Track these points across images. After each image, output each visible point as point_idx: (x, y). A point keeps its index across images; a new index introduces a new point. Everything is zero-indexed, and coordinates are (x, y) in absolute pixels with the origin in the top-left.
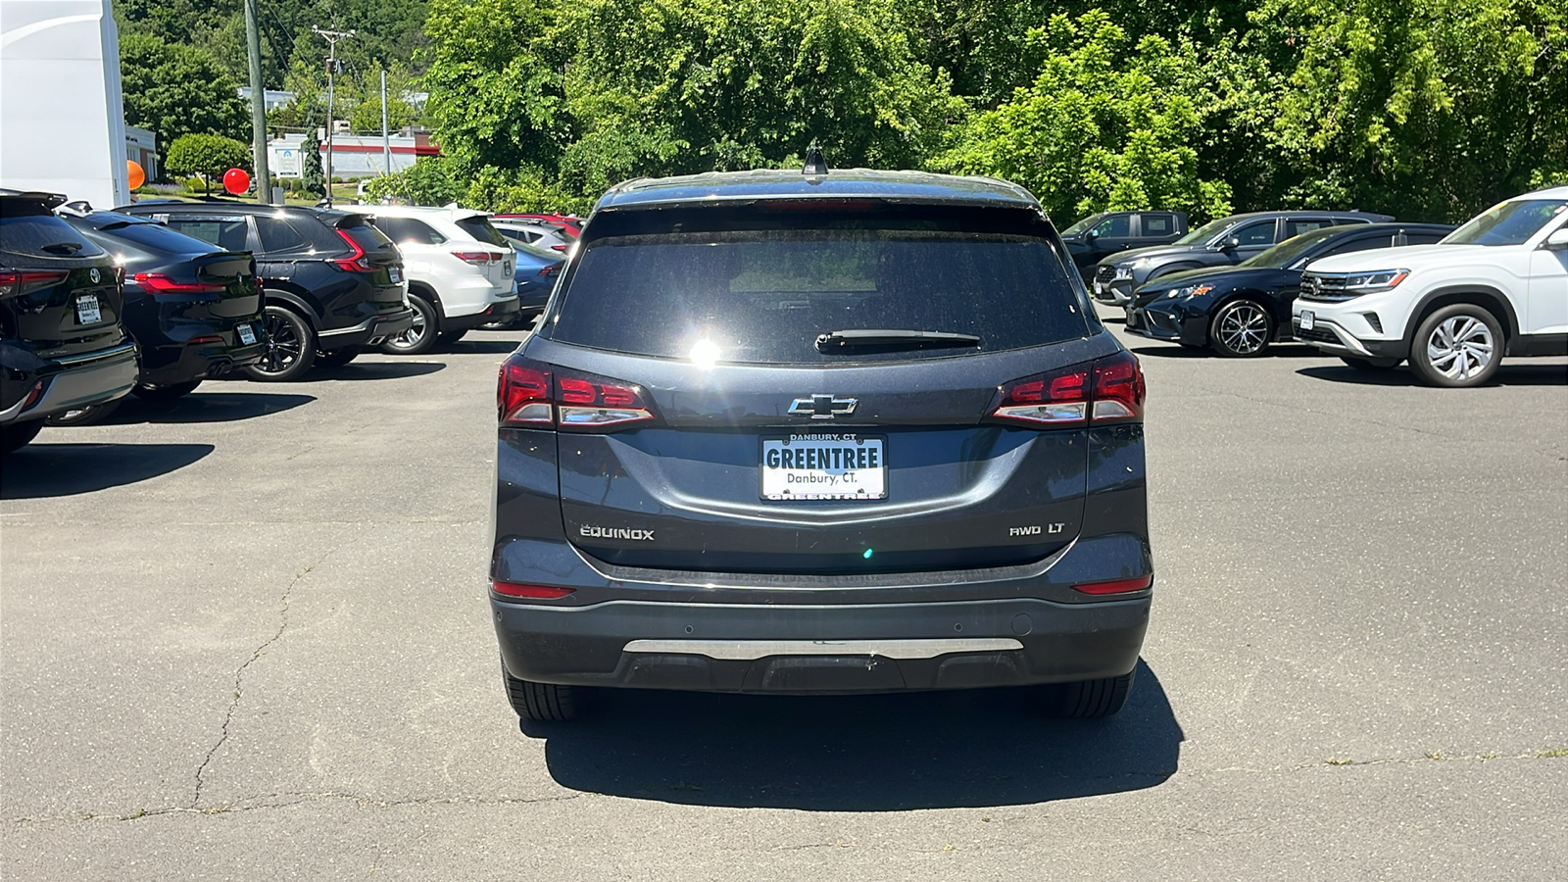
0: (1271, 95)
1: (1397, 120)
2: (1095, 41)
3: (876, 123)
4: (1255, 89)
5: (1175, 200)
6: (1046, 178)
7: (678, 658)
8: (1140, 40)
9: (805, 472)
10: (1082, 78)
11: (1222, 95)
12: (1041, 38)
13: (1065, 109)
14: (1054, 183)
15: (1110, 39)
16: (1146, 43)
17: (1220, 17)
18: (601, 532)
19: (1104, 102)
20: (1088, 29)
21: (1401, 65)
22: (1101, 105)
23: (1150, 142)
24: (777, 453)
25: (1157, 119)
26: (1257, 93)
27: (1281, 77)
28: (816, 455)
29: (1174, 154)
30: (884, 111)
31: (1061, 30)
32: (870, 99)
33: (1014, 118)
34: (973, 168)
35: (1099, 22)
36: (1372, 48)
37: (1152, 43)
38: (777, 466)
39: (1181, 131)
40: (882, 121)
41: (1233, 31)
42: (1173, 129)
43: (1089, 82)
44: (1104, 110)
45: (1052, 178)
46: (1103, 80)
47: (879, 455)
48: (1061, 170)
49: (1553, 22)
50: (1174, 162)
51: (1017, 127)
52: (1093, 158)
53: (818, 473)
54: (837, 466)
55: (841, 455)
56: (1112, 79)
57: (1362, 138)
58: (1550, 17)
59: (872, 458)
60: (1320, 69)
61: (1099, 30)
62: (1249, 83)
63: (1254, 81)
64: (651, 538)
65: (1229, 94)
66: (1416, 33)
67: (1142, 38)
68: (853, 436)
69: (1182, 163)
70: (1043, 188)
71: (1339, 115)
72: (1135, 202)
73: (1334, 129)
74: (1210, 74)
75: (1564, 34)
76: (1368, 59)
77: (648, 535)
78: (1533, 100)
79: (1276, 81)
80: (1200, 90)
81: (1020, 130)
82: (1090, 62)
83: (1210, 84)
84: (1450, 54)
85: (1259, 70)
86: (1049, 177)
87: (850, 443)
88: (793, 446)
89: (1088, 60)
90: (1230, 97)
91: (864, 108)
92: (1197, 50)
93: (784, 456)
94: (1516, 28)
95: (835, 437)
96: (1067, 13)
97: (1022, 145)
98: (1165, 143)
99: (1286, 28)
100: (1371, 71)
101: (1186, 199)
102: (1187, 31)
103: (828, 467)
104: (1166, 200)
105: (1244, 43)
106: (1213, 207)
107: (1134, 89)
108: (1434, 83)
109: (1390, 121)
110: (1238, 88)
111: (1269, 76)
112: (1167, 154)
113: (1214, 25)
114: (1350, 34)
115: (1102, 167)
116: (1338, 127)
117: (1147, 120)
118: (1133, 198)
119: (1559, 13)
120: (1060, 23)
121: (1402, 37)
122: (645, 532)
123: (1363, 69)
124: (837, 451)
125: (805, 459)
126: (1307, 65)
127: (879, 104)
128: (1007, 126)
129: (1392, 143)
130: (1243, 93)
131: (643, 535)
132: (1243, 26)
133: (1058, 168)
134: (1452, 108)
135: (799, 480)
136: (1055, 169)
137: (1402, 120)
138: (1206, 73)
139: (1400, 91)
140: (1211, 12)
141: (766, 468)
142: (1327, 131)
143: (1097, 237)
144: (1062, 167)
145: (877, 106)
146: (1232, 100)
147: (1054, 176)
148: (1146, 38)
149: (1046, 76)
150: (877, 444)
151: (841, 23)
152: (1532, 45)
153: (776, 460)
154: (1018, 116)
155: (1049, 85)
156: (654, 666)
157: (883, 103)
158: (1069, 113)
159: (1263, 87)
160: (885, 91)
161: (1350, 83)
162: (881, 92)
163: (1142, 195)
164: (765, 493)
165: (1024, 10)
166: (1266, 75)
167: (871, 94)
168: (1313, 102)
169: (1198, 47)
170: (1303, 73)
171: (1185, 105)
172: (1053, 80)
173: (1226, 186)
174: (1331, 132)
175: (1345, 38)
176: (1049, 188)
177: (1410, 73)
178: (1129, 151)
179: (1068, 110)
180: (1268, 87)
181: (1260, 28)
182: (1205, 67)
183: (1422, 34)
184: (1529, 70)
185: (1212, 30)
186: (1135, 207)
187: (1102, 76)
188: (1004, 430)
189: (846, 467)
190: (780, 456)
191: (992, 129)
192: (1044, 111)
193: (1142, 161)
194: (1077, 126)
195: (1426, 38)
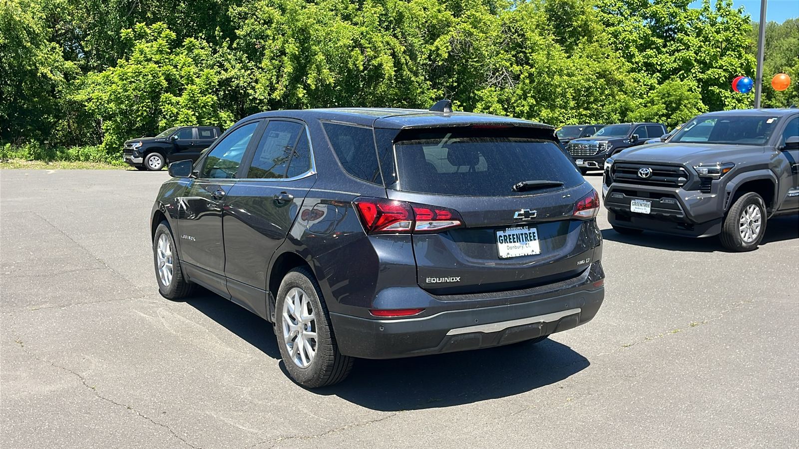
0: (249, 72)
1: (311, 87)
2: (161, 39)
3: (38, 74)
4: (242, 68)
5: (209, 121)
6: (141, 108)
7: (470, 335)
8: (185, 40)
9: (512, 244)
10: (157, 57)
11: (226, 70)
12: (130, 35)
13: (149, 72)
14: (145, 110)
15: (169, 38)
16: (188, 42)
17: (221, 32)
18: (437, 280)
19: (169, 70)
20: (156, 32)
21: (309, 62)
22: (168, 71)
23: (196, 91)
24: (502, 237)
25: (197, 80)
26: (243, 70)
27: (253, 63)
28: (515, 237)
29: (208, 98)
30: (43, 68)
31: (142, 31)
32: (33, 61)
33: (121, 76)
34: (98, 101)
35: (163, 29)
36: (297, 53)
37: (191, 42)
38: (502, 243)
39: (210, 86)
40: (42, 73)
41: (228, 39)
42: (206, 85)
43: (161, 59)
44: (169, 74)
45: (144, 108)
46: (167, 59)
47: (536, 234)
48: (149, 104)
49: (368, 47)
50: (209, 102)
51: (123, 80)
52: (166, 98)
53: (517, 244)
54: (523, 241)
55: (524, 236)
56: (172, 58)
57: (294, 94)
58: (367, 45)
59: (534, 236)
60: (274, 61)
61: (163, 33)
62: (238, 66)
63: (241, 64)
64: (459, 280)
65: (229, 70)
66: (314, 47)
67: (186, 39)
68: (527, 227)
69: (213, 103)
70: (139, 113)
71: (285, 83)
72: (191, 121)
73: (283, 90)
74: (218, 59)
75: (373, 53)
76: (295, 58)
77: (458, 279)
78: (362, 81)
79: (251, 65)
80: (215, 67)
81: (125, 82)
82: (160, 49)
83: (218, 64)
84: (329, 58)
85: (243, 59)
86: (142, 107)
87: (525, 230)
88: (507, 233)
89: (159, 48)
90: (230, 72)
91: (30, 65)
92: (210, 47)
93: (504, 238)
94: (355, 49)
95: (521, 228)
96: (145, 23)
97: (126, 91)
98: (203, 93)
99: (255, 40)
100: (297, 63)
101: (214, 121)
102: (203, 37)
103: (520, 241)
104: (204, 121)
105: (235, 45)
106: (226, 125)
107: (184, 64)
108: (325, 71)
109: (307, 87)
110: (233, 67)
111: (248, 62)
112: (204, 98)
113: (219, 35)
114: (286, 45)
115: (171, 104)
116: (284, 89)
117: (192, 81)
118: (190, 119)
119: (370, 44)
120: (141, 28)
121: (308, 49)
122: (457, 278)
123: (293, 62)
124: (522, 234)
125: (512, 239)
126: (267, 59)
127: (39, 64)
128: (116, 79)
129: (307, 97)
130: (236, 70)
131: (456, 279)
132: (234, 37)
133: (147, 103)
134: (334, 83)
135: (511, 248)
136: (145, 103)
137: (313, 87)
138: (216, 58)
139: (311, 74)
140: (217, 29)
141: (499, 244)
142: (280, 91)
143: (177, 139)
144: (149, 102)
145: (38, 65)
146: (232, 73)
147: (145, 107)
148: (188, 39)
149: (136, 54)
150: (534, 230)
151: (14, 16)
152: (361, 57)
153: (502, 240)
154: (123, 74)
155: (139, 59)
156: (460, 340)
157: (42, 64)
158: (152, 74)
159: (246, 68)
160: (42, 57)
161: (289, 68)
162: (40, 57)
163: (194, 118)
164: (501, 255)
165: (115, 18)
166: (246, 62)
167: (33, 58)
168: (272, 76)
169: (211, 45)
170: (266, 63)
171: (211, 74)
172: (141, 57)
173: (231, 114)
174: (282, 91)
175: (283, 47)
176: (142, 114)
177: (314, 66)
178: (185, 96)
179: (152, 73)
180: (247, 67)
181: (242, 39)
182: (216, 55)
183: (317, 48)
184: (361, 68)
185: (218, 38)
186: (192, 124)
187: (167, 57)
188: (571, 222)
189: (526, 241)
190: (503, 238)
191: (107, 81)
192: (138, 72)
193: (193, 100)
194: (156, 82)
195: (319, 50)
